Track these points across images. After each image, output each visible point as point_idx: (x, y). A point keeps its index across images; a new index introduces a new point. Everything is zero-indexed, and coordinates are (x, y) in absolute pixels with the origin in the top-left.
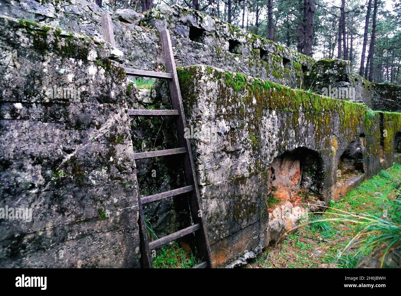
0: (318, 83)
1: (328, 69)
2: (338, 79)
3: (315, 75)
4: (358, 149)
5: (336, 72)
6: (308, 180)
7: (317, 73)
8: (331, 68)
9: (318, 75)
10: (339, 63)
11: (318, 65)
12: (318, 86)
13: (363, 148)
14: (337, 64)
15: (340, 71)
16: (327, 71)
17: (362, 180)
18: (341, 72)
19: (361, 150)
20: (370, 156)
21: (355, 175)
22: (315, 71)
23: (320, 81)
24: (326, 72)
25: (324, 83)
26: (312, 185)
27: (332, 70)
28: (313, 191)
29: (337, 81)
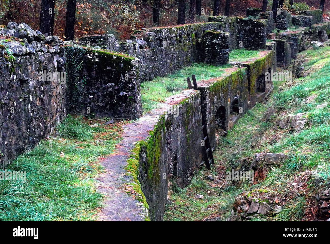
0: (207, 49)
1: (215, 39)
2: (221, 47)
3: (205, 43)
4: (235, 97)
5: (220, 42)
6: (217, 121)
7: (206, 41)
8: (217, 38)
9: (207, 43)
10: (223, 36)
11: (207, 35)
12: (207, 51)
13: (238, 96)
14: (221, 36)
15: (223, 41)
16: (214, 40)
17: (238, 119)
18: (224, 43)
19: (237, 98)
20: (242, 102)
21: (234, 115)
22: (204, 40)
23: (209, 48)
24: (213, 42)
25: (211, 49)
26: (219, 123)
27: (218, 41)
28: (220, 126)
29: (221, 49)
